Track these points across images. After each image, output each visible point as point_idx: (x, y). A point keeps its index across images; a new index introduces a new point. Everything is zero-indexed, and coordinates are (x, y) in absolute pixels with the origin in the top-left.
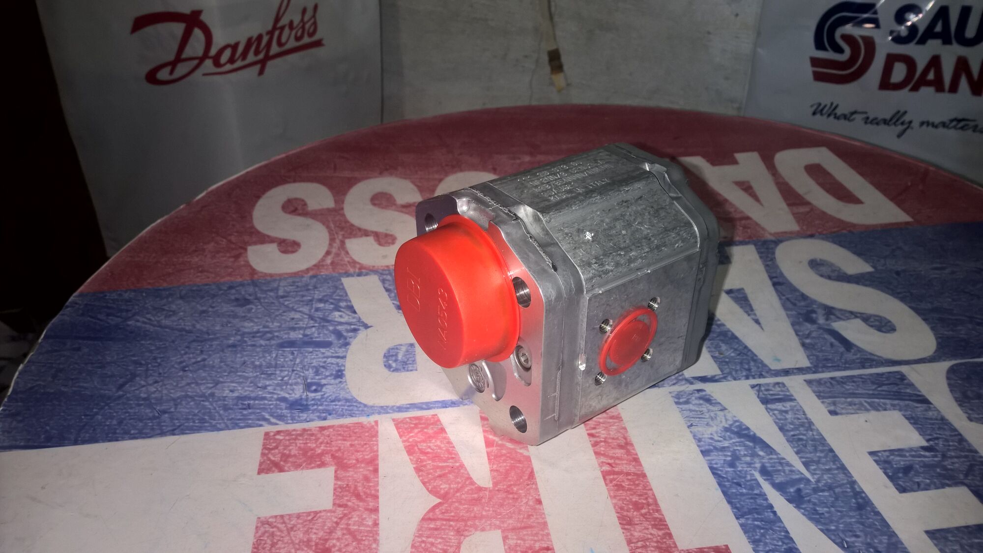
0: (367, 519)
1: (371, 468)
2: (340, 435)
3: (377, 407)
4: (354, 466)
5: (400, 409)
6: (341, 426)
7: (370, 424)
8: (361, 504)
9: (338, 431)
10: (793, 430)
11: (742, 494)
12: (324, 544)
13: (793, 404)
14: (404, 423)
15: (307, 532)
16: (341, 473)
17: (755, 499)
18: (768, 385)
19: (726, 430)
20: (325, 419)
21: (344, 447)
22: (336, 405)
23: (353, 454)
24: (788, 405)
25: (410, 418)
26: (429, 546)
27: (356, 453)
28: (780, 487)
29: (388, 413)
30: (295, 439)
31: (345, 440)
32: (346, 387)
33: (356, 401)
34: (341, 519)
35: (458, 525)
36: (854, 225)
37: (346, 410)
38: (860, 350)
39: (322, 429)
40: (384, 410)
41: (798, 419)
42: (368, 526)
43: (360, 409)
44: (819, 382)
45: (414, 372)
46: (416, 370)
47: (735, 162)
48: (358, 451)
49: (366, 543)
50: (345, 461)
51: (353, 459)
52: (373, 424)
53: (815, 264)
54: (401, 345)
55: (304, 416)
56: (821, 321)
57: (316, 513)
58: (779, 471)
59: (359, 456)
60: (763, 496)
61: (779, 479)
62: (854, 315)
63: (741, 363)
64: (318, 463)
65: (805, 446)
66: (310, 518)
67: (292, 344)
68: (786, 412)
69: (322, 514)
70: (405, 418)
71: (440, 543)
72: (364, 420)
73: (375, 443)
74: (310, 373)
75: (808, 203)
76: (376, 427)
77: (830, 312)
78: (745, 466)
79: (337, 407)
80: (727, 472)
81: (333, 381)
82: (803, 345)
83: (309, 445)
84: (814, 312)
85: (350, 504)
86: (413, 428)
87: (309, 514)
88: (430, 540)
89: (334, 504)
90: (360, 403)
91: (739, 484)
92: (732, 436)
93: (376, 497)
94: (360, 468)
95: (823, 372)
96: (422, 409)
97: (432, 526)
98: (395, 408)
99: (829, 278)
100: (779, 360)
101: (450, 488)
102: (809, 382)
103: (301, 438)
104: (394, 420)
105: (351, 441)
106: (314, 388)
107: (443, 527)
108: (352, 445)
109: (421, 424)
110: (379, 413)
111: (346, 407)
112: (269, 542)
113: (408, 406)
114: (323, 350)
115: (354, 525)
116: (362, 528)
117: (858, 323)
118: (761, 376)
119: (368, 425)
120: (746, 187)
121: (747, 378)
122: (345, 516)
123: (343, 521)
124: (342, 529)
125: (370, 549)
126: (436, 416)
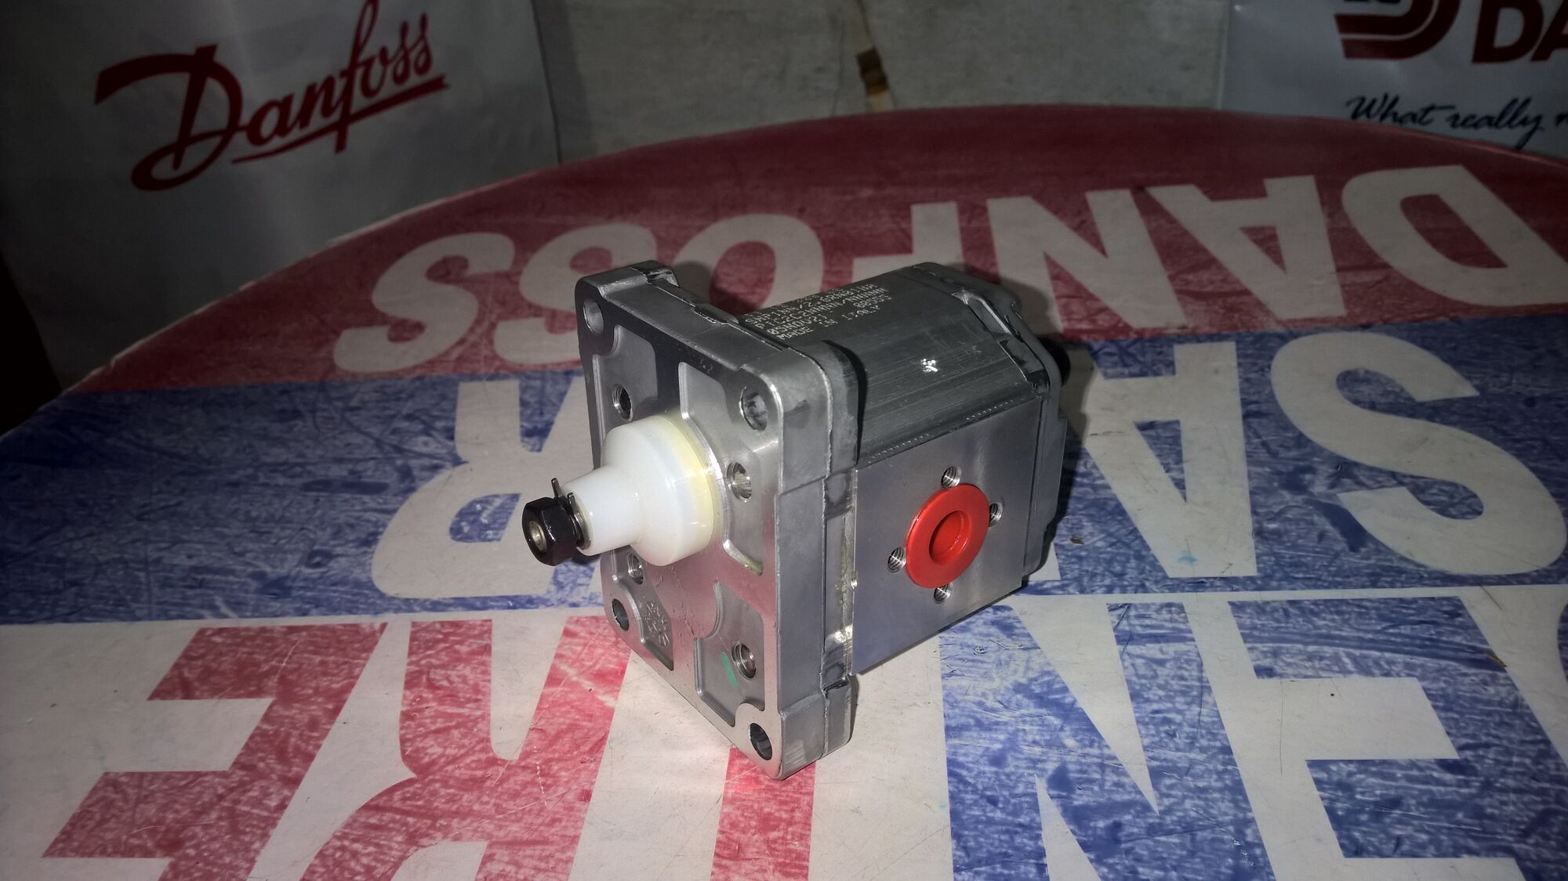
0: (274, 796)
2: (314, 643)
3: (399, 599)
5: (435, 606)
6: (323, 628)
7: (372, 628)
8: (279, 767)
9: (314, 636)
10: (1160, 700)
11: (990, 822)
12: (178, 832)
13: (1182, 647)
14: (427, 631)
15: (164, 807)
17: (1012, 834)
18: (1147, 606)
19: (1019, 688)
20: (305, 613)
21: (309, 665)
24: (1171, 649)
25: (442, 624)
26: (347, 856)
28: (1077, 817)
29: (411, 611)
30: (238, 645)
32: (369, 561)
33: (372, 587)
34: (232, 790)
35: (419, 825)
36: (1468, 308)
37: (347, 601)
38: (1380, 548)
39: (292, 630)
41: (1182, 678)
42: (267, 808)
43: (370, 601)
44: (1261, 608)
45: (494, 543)
46: (497, 540)
47: (1262, 194)
49: (247, 838)
50: (297, 690)
51: (311, 688)
52: (377, 628)
53: (1349, 381)
54: (497, 496)
55: (276, 605)
56: (1319, 487)
57: (199, 775)
58: (1092, 781)
60: (1033, 830)
61: (1080, 799)
62: (1397, 478)
63: (1110, 562)
64: (253, 689)
65: (1172, 735)
66: (183, 783)
67: (326, 485)
68: (1161, 663)
69: (207, 779)
70: (435, 623)
71: (368, 855)
73: (362, 661)
74: (324, 535)
75: (1385, 266)
76: (378, 634)
77: (1345, 471)
78: (1023, 764)
79: (337, 594)
80: (981, 773)
81: (353, 551)
82: (1259, 533)
83: (256, 656)
84: (1310, 470)
86: (438, 641)
87: (186, 775)
88: (357, 846)
90: (377, 591)
91: (993, 801)
92: (1026, 701)
93: (309, 758)
95: (1279, 588)
96: (471, 608)
97: (373, 821)
98: (427, 603)
99: (1373, 406)
100: (1191, 560)
101: (442, 755)
102: (1238, 607)
103: (249, 643)
106: (318, 559)
107: (391, 825)
108: (323, 663)
109: (455, 635)
110: (397, 610)
111: (349, 597)
112: (98, 817)
113: (452, 601)
114: (366, 498)
115: (246, 804)
117: (1402, 496)
118: (1142, 588)
119: (368, 630)
120: (1266, 239)
121: (1110, 590)
122: (242, 784)
123: (234, 795)
124: (222, 809)
125: (247, 850)
126: (489, 623)
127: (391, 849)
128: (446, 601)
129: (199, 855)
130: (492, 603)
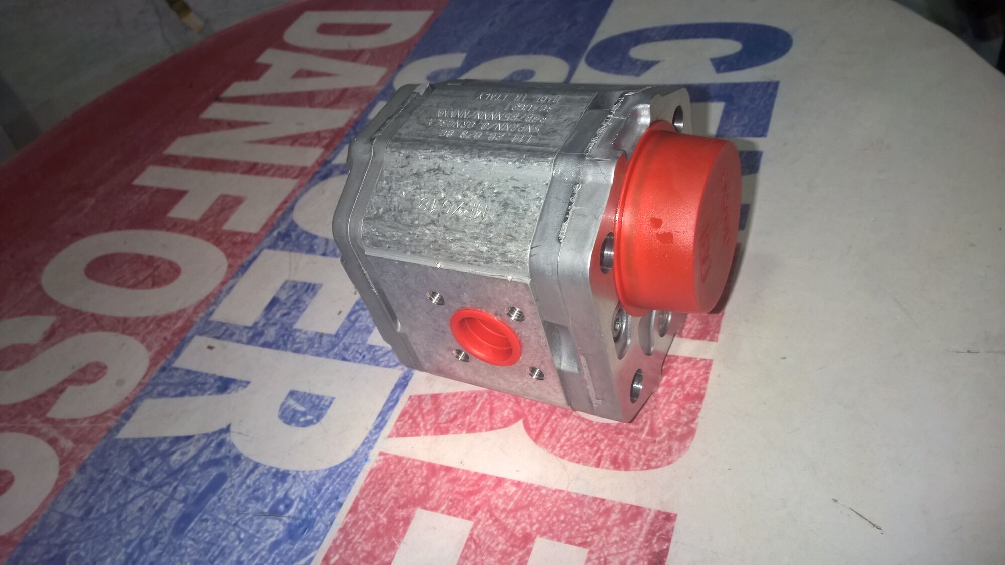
0: (507, 490)
1: (443, 473)
2: (375, 494)
3: (359, 449)
4: (429, 489)
5: (379, 427)
6: (363, 490)
7: (380, 460)
8: (484, 492)
9: (368, 495)
12: (516, 539)
14: (402, 428)
15: (491, 553)
16: (431, 503)
20: (340, 505)
21: (395, 493)
22: (328, 489)
23: (411, 487)
25: (398, 420)
26: (569, 443)
27: (413, 483)
29: (376, 440)
30: (349, 542)
31: (386, 490)
32: (307, 473)
33: (337, 467)
34: (492, 515)
35: (558, 413)
37: (342, 480)
39: (353, 510)
40: (369, 443)
42: (516, 492)
43: (351, 465)
45: (334, 402)
46: (333, 398)
47: (268, 65)
48: (411, 480)
49: (536, 498)
50: (416, 496)
51: (419, 488)
52: (382, 457)
53: (433, 79)
54: (284, 404)
55: (319, 526)
57: (471, 538)
59: (418, 480)
64: (401, 524)
66: (473, 547)
67: (186, 519)
69: (476, 533)
70: (395, 425)
71: (571, 433)
72: (368, 467)
73: (409, 462)
74: (253, 507)
75: (362, 51)
76: (388, 456)
79: (331, 488)
81: (287, 485)
83: (368, 529)
85: (477, 503)
86: (414, 422)
87: (467, 546)
88: (563, 440)
89: (469, 519)
90: (342, 464)
93: (484, 477)
94: (434, 485)
96: (392, 408)
97: (547, 435)
98: (374, 432)
101: (512, 409)
103: (351, 537)
104: (390, 436)
105: (391, 484)
106: (282, 507)
107: (554, 426)
108: (398, 485)
109: (413, 413)
110: (371, 448)
111: (338, 479)
113: (380, 418)
114: (226, 486)
115: (507, 505)
116: (516, 498)
119: (380, 463)
120: (307, 74)
122: (490, 511)
123: (497, 514)
124: (506, 517)
125: (545, 495)
126: (412, 397)
127: (570, 424)
128: (378, 422)
129: (538, 522)
130: (395, 397)
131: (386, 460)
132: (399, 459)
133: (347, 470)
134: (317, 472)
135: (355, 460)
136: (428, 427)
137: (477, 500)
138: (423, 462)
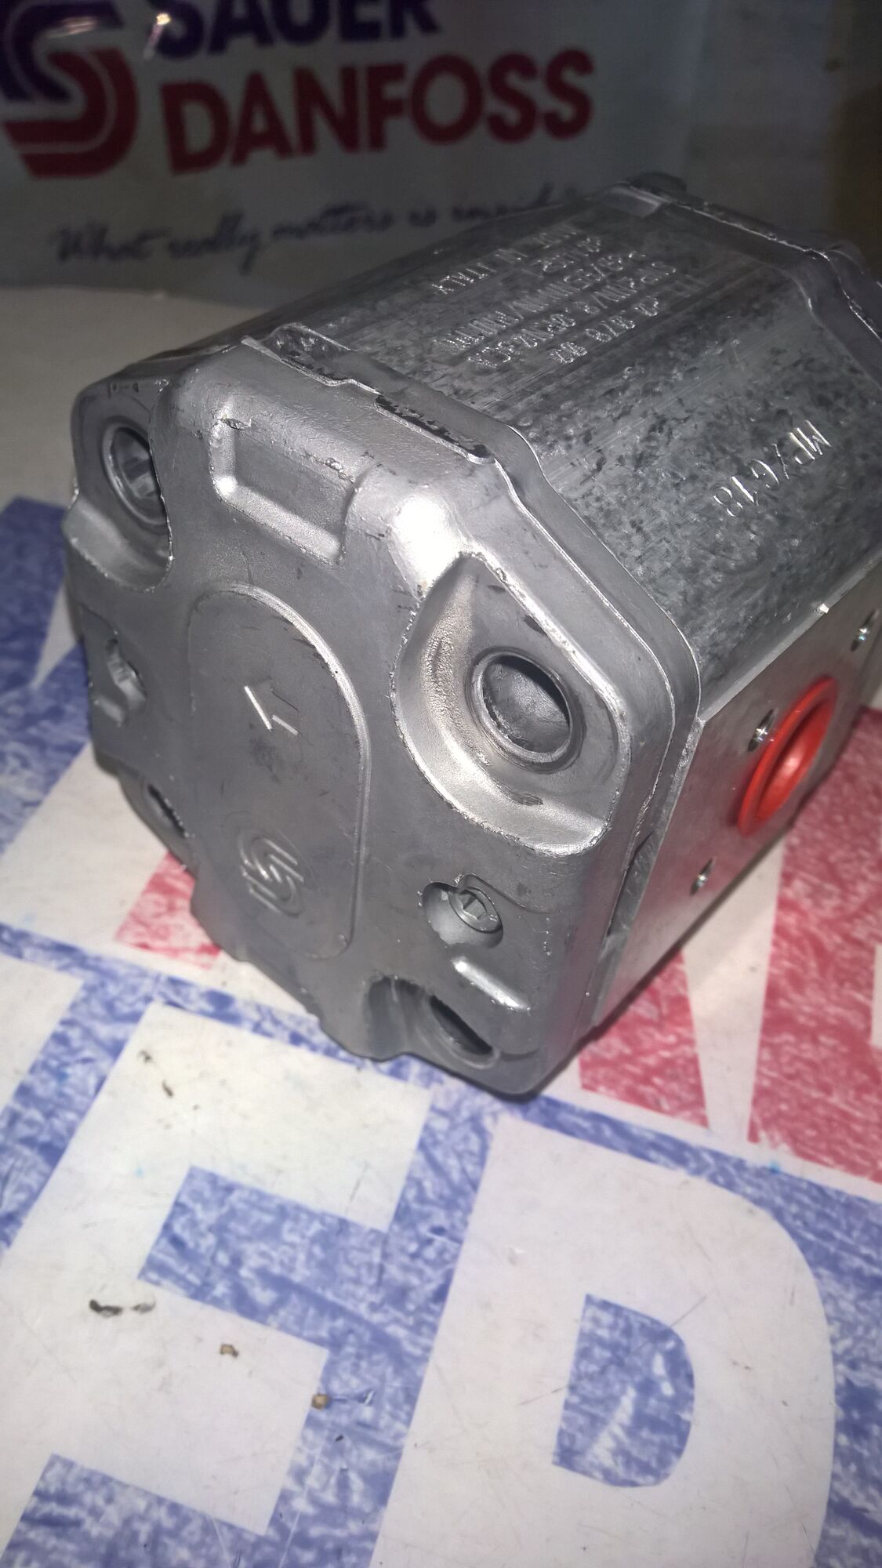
1: (783, 1004)
4: (823, 1026)
5: (678, 1153)
8: (813, 929)
14: (679, 1098)
16: (854, 1019)
22: (868, 1259)
23: (825, 1062)
25: (656, 1107)
27: (816, 1059)
31: (845, 1115)
34: (857, 915)
37: (836, 1224)
40: (725, 1172)
42: (805, 880)
46: (589, 1300)
48: (811, 1064)
51: (824, 1045)
54: (609, 1477)
59: (808, 1051)
73: (765, 1071)
76: (758, 1121)
85: (838, 939)
86: (658, 1071)
89: (872, 952)
93: (780, 930)
94: (811, 1017)
98: (693, 1165)
105: (826, 1105)
108: (826, 1089)
109: (634, 1077)
110: (740, 1165)
111: (838, 1235)
113: (653, 1154)
116: (815, 880)
122: (851, 918)
123: (852, 908)
126: (587, 1081)
128: (663, 1158)
131: (767, 1124)
132: (762, 1095)
133: (810, 1216)
134: (827, 1298)
135: (779, 1201)
136: (672, 1039)
137: (831, 940)
138: (763, 1044)
